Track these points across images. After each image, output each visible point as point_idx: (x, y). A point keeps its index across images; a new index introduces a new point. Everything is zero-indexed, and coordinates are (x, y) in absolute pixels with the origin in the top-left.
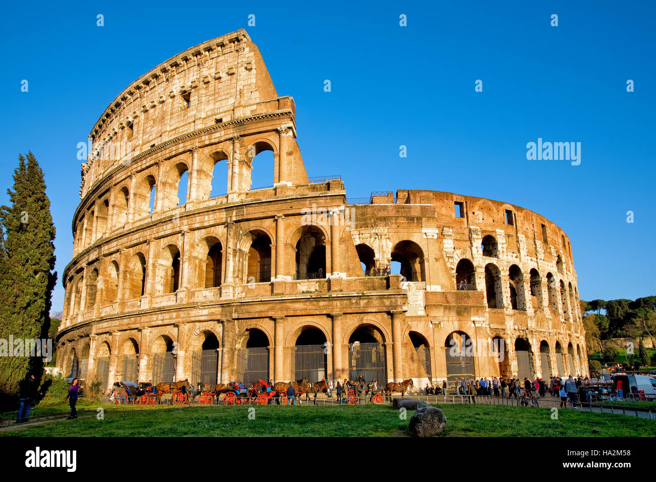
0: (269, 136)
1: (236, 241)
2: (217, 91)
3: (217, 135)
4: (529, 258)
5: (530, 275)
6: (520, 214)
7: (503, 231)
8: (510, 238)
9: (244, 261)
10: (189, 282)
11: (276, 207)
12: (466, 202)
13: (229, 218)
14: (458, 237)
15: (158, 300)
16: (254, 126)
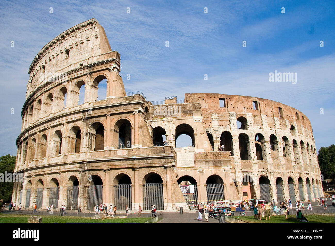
0: (105, 72)
1: (87, 128)
2: (81, 49)
3: (80, 72)
4: (270, 128)
5: (269, 139)
6: (262, 102)
7: (251, 114)
8: (256, 118)
9: (93, 139)
10: (65, 150)
11: (107, 110)
12: (227, 98)
13: (84, 116)
14: (222, 119)
15: (52, 159)
16: (97, 67)
